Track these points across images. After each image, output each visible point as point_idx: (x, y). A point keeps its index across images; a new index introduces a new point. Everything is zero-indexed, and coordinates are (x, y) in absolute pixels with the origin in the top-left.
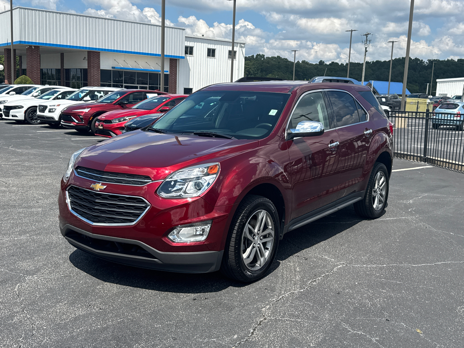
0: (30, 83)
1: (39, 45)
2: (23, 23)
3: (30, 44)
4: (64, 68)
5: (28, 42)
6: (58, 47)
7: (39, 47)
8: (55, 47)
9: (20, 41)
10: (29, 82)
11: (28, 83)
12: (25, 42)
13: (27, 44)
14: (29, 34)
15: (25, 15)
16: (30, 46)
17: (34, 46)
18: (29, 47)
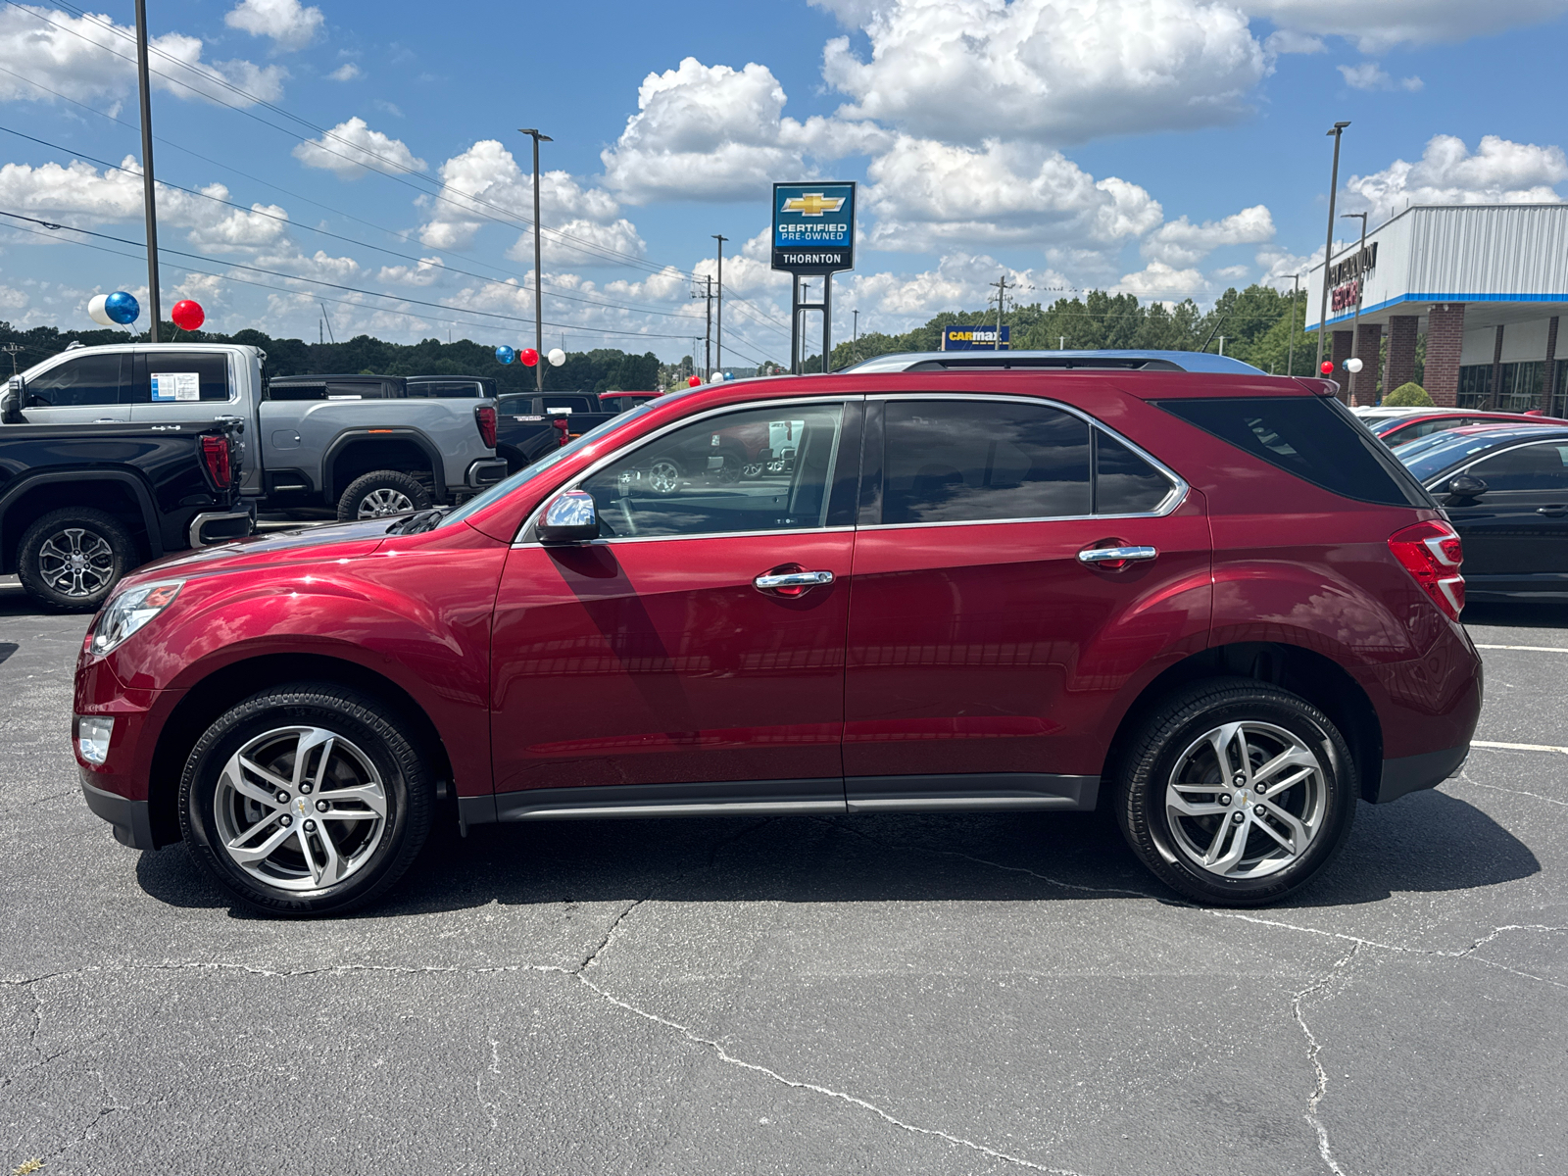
0: (1423, 401)
1: (1461, 301)
2: (1421, 246)
3: (1436, 301)
4: (1555, 358)
5: (1431, 296)
6: (1517, 302)
7: (1463, 305)
8: (1508, 301)
9: (1408, 296)
10: (1421, 399)
11: (1416, 402)
12: (1421, 296)
13: (1426, 301)
14: (1435, 271)
15: (1429, 225)
16: (1437, 305)
17: (1450, 305)
18: (1434, 307)
